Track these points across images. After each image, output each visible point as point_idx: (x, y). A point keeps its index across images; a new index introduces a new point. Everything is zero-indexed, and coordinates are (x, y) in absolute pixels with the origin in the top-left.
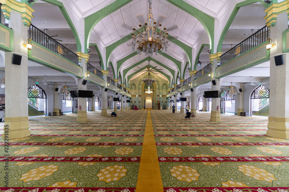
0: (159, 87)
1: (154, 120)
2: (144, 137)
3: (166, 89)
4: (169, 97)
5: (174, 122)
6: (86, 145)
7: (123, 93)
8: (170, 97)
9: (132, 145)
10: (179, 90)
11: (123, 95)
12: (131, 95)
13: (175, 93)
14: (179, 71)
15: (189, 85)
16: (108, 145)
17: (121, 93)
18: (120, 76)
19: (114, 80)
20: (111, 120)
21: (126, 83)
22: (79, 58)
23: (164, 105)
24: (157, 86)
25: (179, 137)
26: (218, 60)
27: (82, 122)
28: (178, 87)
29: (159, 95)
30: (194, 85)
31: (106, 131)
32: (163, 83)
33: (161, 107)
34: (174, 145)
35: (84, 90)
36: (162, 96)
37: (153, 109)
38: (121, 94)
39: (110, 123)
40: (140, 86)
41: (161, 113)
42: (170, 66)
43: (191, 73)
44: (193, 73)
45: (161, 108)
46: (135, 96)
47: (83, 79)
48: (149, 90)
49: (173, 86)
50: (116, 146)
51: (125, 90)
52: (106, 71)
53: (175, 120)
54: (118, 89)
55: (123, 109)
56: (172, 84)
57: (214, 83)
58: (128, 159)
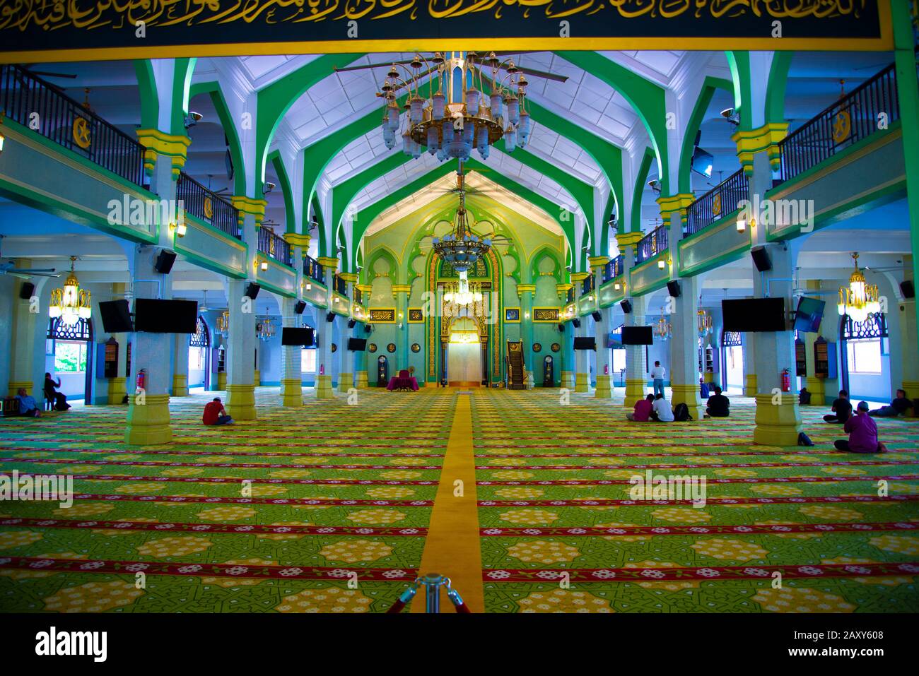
0: (518, 269)
1: (487, 443)
2: (434, 508)
3: (553, 280)
4: (567, 322)
5: (592, 461)
6: (206, 531)
7: (331, 300)
8: (576, 323)
9: (386, 534)
10: (617, 287)
11: (328, 311)
12: (372, 312)
13: (601, 301)
14: (611, 191)
15: (661, 264)
16: (287, 532)
17: (320, 300)
18: (318, 218)
19: (289, 241)
20: (261, 450)
21: (344, 252)
22: (148, 155)
23: (546, 365)
24: (509, 265)
25: (583, 507)
26: (772, 158)
27: (151, 449)
28: (612, 272)
29: (517, 311)
30: (682, 265)
31: (269, 487)
32: (540, 247)
33: (531, 377)
34: (555, 534)
35: (159, 297)
36: (536, 318)
37: (484, 383)
38: (322, 308)
39: (274, 452)
40: (420, 266)
41: (526, 404)
42: (570, 163)
43: (666, 207)
44: (676, 206)
45: (530, 379)
46: (392, 318)
47: (162, 247)
48: (464, 288)
49: (588, 263)
50: (320, 536)
51: (340, 286)
52: (256, 199)
53: (598, 451)
54: (305, 283)
55: (328, 384)
56: (584, 252)
57: (762, 260)
58: (371, 573)
